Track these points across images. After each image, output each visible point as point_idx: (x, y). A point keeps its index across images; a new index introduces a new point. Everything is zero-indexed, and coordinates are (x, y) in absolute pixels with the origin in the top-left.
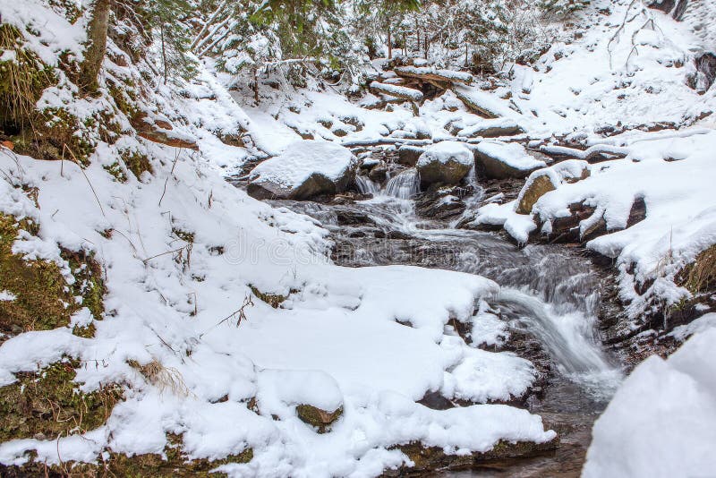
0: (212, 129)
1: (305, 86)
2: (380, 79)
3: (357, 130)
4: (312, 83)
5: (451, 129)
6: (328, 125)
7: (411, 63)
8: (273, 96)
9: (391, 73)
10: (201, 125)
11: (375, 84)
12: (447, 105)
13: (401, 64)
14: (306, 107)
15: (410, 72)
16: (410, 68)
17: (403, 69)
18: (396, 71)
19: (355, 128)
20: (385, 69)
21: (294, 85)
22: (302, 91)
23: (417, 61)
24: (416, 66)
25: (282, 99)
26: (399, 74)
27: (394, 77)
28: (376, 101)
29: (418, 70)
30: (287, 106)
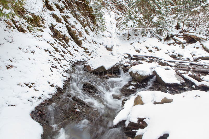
0: (105, 45)
1: (146, 36)
2: (177, 36)
3: (157, 51)
4: (149, 35)
5: (192, 55)
6: (147, 48)
7: (188, 31)
8: (134, 38)
9: (182, 34)
10: (103, 44)
11: (175, 37)
12: (196, 46)
13: (186, 32)
14: (144, 42)
15: (187, 34)
16: (188, 33)
17: (186, 33)
18: (184, 34)
19: (156, 50)
20: (180, 33)
21: (142, 35)
22: (144, 37)
23: (190, 31)
24: (190, 33)
25: (137, 39)
26: (184, 35)
27: (182, 35)
28: (173, 42)
29: (190, 34)
30: (138, 41)
